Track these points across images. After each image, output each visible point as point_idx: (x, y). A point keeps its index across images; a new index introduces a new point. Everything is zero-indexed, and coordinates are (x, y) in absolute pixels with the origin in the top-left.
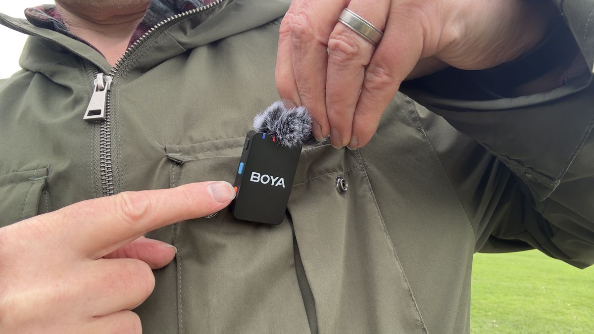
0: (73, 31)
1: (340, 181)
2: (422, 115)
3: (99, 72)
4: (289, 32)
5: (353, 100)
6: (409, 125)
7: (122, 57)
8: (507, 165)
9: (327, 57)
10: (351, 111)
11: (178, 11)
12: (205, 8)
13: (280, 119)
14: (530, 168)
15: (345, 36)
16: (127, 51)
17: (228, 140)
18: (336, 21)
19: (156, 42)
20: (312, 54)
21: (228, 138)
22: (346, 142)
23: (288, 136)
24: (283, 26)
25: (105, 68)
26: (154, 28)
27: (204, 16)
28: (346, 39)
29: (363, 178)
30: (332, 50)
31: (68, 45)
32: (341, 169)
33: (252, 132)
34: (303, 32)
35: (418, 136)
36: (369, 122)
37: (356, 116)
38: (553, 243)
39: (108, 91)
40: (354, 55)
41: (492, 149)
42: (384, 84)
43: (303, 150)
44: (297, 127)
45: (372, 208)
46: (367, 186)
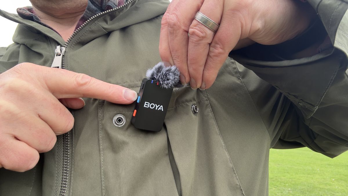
0: (43, 21)
1: (194, 107)
2: (240, 70)
3: (58, 45)
4: (167, 24)
5: (203, 62)
6: (233, 75)
7: (71, 36)
8: (289, 98)
9: (188, 38)
10: (202, 68)
11: (102, 10)
12: (118, 8)
13: (161, 72)
14: (301, 99)
15: (198, 27)
16: (74, 33)
17: (131, 83)
18: (193, 19)
19: (90, 28)
20: (180, 37)
21: (131, 82)
22: (199, 86)
23: (166, 82)
24: (163, 21)
25: (62, 43)
26: (89, 20)
27: (117, 13)
28: (199, 29)
29: (207, 105)
30: (191, 35)
31: (41, 29)
32: (194, 100)
33: (145, 79)
34: (174, 25)
35: (238, 82)
36: (212, 75)
37: (204, 71)
38: (315, 143)
39: (63, 56)
40: (203, 38)
41: (280, 89)
42: (220, 53)
43: (174, 89)
44: (171, 78)
45: (212, 122)
46: (209, 110)
